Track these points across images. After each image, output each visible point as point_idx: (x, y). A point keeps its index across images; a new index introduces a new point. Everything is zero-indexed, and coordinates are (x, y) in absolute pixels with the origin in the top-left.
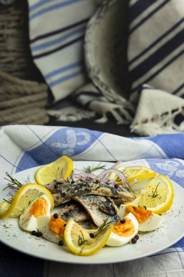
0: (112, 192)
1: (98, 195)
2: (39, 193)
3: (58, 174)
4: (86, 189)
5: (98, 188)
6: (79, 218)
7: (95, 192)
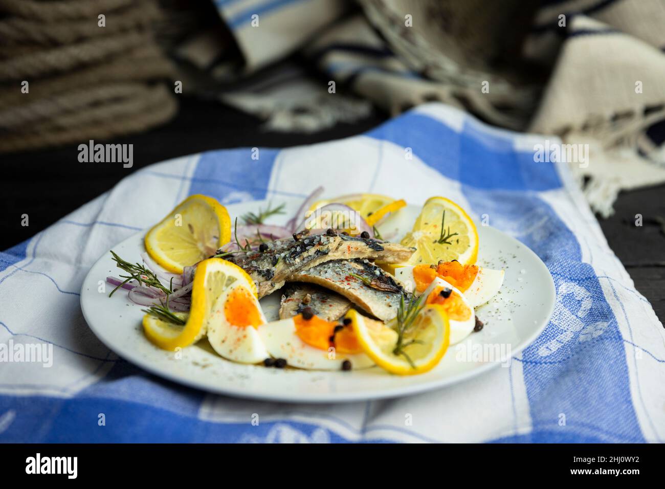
0: (369, 247)
1: (342, 260)
2: (227, 278)
3: (196, 241)
4: (318, 252)
5: (340, 244)
6: (335, 314)
7: (335, 254)
